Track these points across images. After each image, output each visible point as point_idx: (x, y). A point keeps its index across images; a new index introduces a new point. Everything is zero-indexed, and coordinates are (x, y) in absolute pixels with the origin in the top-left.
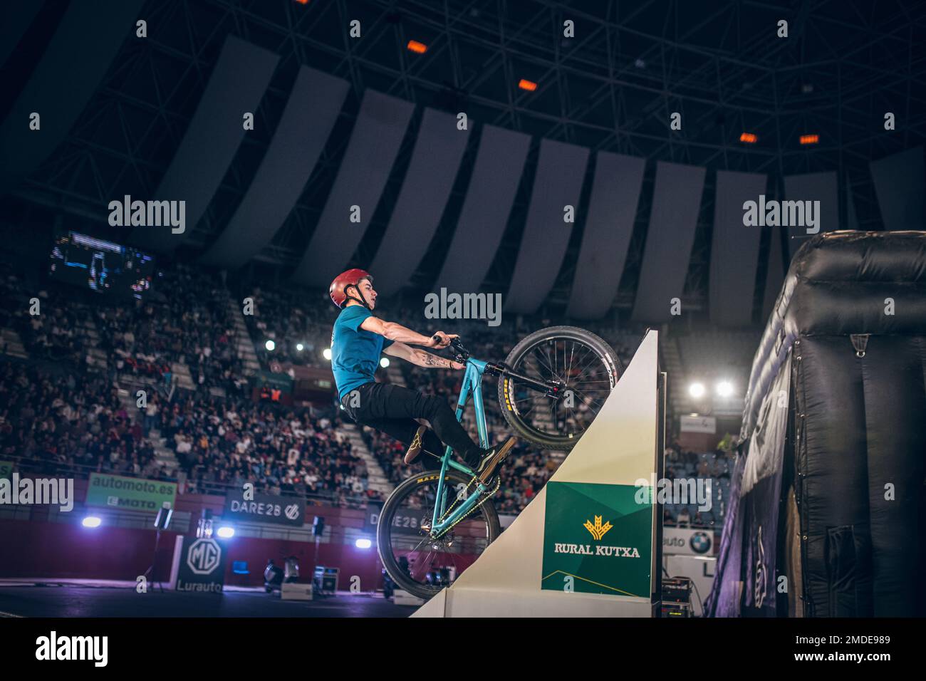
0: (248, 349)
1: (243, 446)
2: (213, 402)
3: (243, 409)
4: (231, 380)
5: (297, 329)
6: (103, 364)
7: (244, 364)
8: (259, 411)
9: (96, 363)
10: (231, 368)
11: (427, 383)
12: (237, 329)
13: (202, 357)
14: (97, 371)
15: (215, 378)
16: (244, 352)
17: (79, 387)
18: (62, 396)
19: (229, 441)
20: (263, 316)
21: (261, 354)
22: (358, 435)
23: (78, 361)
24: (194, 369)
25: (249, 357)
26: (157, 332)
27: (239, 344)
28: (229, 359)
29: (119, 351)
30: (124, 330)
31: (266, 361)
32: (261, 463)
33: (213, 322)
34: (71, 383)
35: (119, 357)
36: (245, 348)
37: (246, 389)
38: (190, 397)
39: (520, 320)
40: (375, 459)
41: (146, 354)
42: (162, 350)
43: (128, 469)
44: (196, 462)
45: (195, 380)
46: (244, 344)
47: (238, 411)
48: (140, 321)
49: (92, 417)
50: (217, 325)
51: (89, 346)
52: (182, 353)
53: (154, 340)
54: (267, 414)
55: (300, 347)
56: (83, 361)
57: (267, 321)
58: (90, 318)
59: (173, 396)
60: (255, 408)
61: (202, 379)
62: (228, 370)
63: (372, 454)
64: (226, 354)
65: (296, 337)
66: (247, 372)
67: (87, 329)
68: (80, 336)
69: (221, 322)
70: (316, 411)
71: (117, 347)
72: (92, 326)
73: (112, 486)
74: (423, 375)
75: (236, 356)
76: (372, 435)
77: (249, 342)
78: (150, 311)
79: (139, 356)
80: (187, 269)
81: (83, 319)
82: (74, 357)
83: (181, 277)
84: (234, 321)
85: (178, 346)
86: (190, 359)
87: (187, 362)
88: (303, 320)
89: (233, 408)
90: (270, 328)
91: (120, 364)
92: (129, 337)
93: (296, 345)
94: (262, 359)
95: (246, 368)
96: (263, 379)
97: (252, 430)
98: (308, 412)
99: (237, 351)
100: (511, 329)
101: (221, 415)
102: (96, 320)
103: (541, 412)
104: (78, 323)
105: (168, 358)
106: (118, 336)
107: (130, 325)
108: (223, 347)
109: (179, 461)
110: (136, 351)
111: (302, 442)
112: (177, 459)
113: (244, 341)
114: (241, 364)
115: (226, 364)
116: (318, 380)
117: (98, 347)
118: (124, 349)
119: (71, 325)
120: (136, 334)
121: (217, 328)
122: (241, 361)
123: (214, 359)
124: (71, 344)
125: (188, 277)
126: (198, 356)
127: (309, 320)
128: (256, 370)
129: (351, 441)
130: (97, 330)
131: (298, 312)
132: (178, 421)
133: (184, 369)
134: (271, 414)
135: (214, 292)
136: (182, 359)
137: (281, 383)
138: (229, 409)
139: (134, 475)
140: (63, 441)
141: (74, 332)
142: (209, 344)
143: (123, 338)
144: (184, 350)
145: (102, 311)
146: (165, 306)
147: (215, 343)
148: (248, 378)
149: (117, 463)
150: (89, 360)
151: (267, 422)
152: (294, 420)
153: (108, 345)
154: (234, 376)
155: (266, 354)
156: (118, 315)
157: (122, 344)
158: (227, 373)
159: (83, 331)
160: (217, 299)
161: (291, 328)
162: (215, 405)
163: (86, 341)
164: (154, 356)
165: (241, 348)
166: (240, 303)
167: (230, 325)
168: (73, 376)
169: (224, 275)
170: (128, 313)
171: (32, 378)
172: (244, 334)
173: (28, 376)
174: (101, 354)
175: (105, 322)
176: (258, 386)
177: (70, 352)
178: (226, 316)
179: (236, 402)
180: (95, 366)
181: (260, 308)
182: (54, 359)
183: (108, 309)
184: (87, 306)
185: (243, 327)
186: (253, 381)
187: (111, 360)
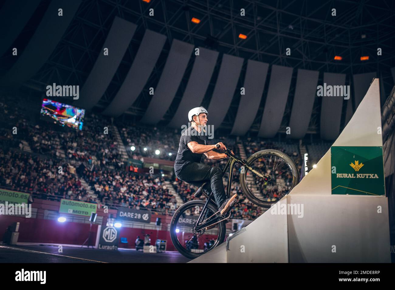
0: (124, 150)
1: (123, 189)
2: (109, 171)
4: (117, 163)
5: (144, 142)
6: (63, 156)
7: (122, 156)
8: (129, 176)
9: (60, 155)
10: (116, 158)
12: (118, 142)
13: (104, 154)
14: (61, 158)
15: (110, 162)
16: (122, 152)
17: (54, 164)
18: (47, 168)
19: (118, 187)
20: (129, 136)
21: (129, 152)
22: (171, 186)
23: (53, 154)
24: (101, 158)
25: (124, 153)
26: (85, 143)
27: (119, 148)
28: (116, 154)
29: (70, 151)
30: (72, 142)
31: (131, 155)
32: (131, 197)
33: (108, 139)
34: (51, 163)
35: (70, 153)
37: (123, 167)
38: (100, 169)
40: (179, 196)
41: (81, 152)
42: (87, 150)
43: (76, 198)
44: (104, 196)
45: (101, 162)
46: (121, 148)
47: (121, 175)
48: (78, 138)
49: (60, 177)
51: (57, 149)
53: (84, 146)
54: (132, 177)
55: (145, 149)
56: (55, 154)
57: (131, 138)
58: (57, 137)
59: (93, 168)
60: (128, 174)
61: (104, 162)
63: (178, 194)
64: (114, 152)
65: (143, 145)
66: (123, 160)
67: (56, 141)
68: (53, 144)
69: (112, 139)
70: (153, 175)
71: (69, 149)
72: (58, 140)
73: (70, 205)
75: (118, 153)
76: (177, 186)
77: (123, 147)
78: (82, 134)
79: (78, 153)
80: (97, 117)
81: (54, 137)
82: (51, 152)
83: (94, 120)
84: (117, 139)
85: (94, 149)
87: (97, 155)
88: (146, 138)
89: (118, 174)
90: (132, 142)
91: (70, 156)
92: (75, 145)
94: (129, 154)
95: (122, 158)
96: (130, 162)
97: (127, 183)
98: (150, 176)
99: (119, 151)
100: (234, 142)
101: (113, 177)
102: (60, 137)
104: (52, 139)
105: (90, 154)
106: (70, 144)
107: (75, 140)
108: (113, 149)
109: (97, 195)
110: (76, 151)
111: (148, 188)
113: (121, 147)
115: (114, 156)
116: (153, 163)
117: (61, 149)
118: (72, 150)
119: (49, 140)
120: (78, 143)
121: (110, 141)
122: (120, 155)
123: (109, 154)
124: (50, 147)
125: (97, 120)
126: (102, 153)
127: (148, 138)
128: (127, 159)
129: (168, 188)
130: (60, 142)
131: (144, 135)
132: (95, 179)
134: (134, 177)
136: (95, 154)
137: (138, 164)
138: (117, 174)
139: (79, 200)
141: (51, 142)
142: (107, 148)
143: (72, 145)
144: (97, 150)
145: (62, 134)
146: (88, 132)
147: (110, 147)
148: (124, 162)
149: (72, 195)
150: (58, 154)
151: (133, 180)
152: (144, 179)
153: (65, 148)
154: (118, 161)
155: (131, 152)
156: (69, 135)
157: (72, 148)
158: (114, 160)
159: (54, 142)
161: (141, 141)
162: (111, 173)
163: (56, 146)
164: (84, 152)
165: (120, 150)
166: (119, 131)
167: (115, 140)
168: (51, 160)
169: (112, 119)
170: (73, 135)
171: (35, 160)
172: (121, 144)
173: (33, 159)
174: (62, 152)
175: (63, 138)
176: (128, 165)
177: (49, 150)
178: (114, 136)
179: (119, 172)
180: (60, 157)
181: (128, 133)
182: (43, 153)
183: (64, 133)
184: (56, 132)
185: (121, 141)
186: (126, 163)
187: (67, 154)
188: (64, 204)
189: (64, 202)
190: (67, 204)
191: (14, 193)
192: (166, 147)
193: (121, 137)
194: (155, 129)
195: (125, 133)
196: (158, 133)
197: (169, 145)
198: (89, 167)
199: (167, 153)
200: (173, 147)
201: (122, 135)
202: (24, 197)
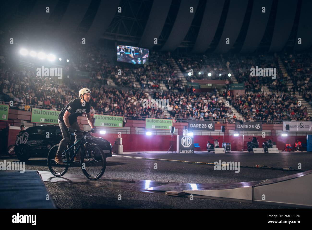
0: (183, 76)
1: (189, 106)
2: (176, 94)
3: (186, 95)
4: (179, 87)
5: (197, 68)
6: (139, 86)
7: (182, 81)
8: (191, 96)
9: (137, 86)
10: (178, 83)
11: (246, 80)
12: (177, 70)
14: (138, 89)
15: (174, 87)
16: (182, 78)
17: (134, 94)
18: (130, 96)
19: (184, 105)
20: (185, 65)
21: (187, 77)
22: (225, 100)
23: (131, 86)
24: (167, 85)
25: (183, 79)
26: (152, 74)
27: (179, 75)
28: (177, 80)
29: (143, 82)
30: (143, 75)
31: (189, 80)
32: (196, 112)
33: (169, 69)
34: (131, 92)
35: (144, 84)
36: (181, 76)
37: (185, 89)
38: (168, 93)
39: (275, 55)
40: (234, 107)
41: (151, 82)
42: (155, 80)
43: (156, 116)
44: (176, 113)
45: (168, 88)
46: (181, 75)
47: (184, 96)
48: (147, 72)
49: (141, 102)
50: (171, 70)
51: (133, 82)
52: (162, 80)
53: (152, 77)
54: (193, 96)
55: (200, 73)
56: (133, 87)
58: (132, 73)
59: (163, 93)
60: (189, 95)
61: (170, 88)
62: (177, 84)
63: (232, 106)
64: (176, 79)
65: (197, 70)
66: (184, 84)
67: (132, 76)
68: (130, 79)
70: (209, 93)
71: (142, 80)
72: (133, 75)
73: (153, 122)
74: (244, 78)
75: (179, 79)
76: (231, 99)
77: (182, 74)
78: (149, 68)
80: (157, 53)
81: (130, 73)
83: (156, 56)
84: (176, 68)
85: (160, 78)
86: (165, 82)
87: (164, 83)
88: (198, 64)
89: (183, 96)
90: (188, 69)
91: (144, 86)
92: (145, 77)
93: (198, 73)
94: (187, 79)
96: (190, 85)
97: (190, 101)
98: (207, 94)
99: (179, 77)
100: (273, 58)
101: (179, 98)
102: (133, 73)
103: (290, 86)
104: (128, 75)
105: (158, 82)
106: (142, 77)
107: (144, 73)
108: (174, 77)
109: (170, 113)
110: (147, 81)
111: (208, 104)
113: (180, 74)
114: (181, 82)
115: (176, 82)
116: (207, 84)
117: (136, 81)
118: (144, 81)
120: (147, 76)
121: (171, 71)
122: (181, 81)
124: (128, 81)
125: (158, 56)
126: (167, 81)
127: (200, 65)
128: (187, 83)
129: (224, 102)
130: (134, 76)
131: (196, 62)
133: (164, 85)
134: (195, 95)
135: (167, 60)
136: (162, 82)
137: (196, 86)
138: (181, 96)
139: (158, 118)
140: (135, 110)
141: (128, 78)
142: (170, 76)
144: (163, 79)
146: (153, 66)
147: (171, 76)
148: (184, 86)
149: (152, 115)
150: (135, 85)
151: (194, 98)
152: (203, 97)
153: (139, 81)
154: (180, 85)
155: (189, 77)
156: (139, 70)
157: (143, 79)
158: (177, 85)
159: (131, 77)
160: (169, 62)
163: (132, 80)
165: (180, 76)
166: (176, 62)
167: (175, 69)
168: (131, 90)
169: (169, 54)
170: (143, 70)
172: (180, 72)
173: (119, 92)
174: (137, 83)
175: (136, 73)
176: (189, 88)
177: (128, 84)
178: (173, 67)
179: (183, 93)
180: (137, 87)
181: (183, 63)
182: (125, 86)
183: (136, 69)
184: (130, 69)
185: (179, 70)
186: (186, 86)
187: (141, 84)
188: (148, 122)
189: (148, 120)
190: (150, 122)
191: (113, 118)
192: (215, 69)
193: (179, 66)
194: (204, 56)
195: (181, 63)
197: (217, 68)
198: (160, 93)
199: (217, 75)
200: (221, 69)
201: (179, 65)
202: (120, 119)
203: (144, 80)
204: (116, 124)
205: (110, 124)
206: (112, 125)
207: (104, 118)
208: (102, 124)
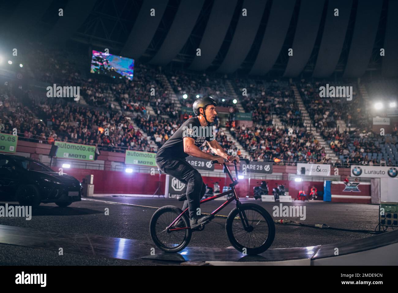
0: (176, 99)
2: (166, 121)
4: (171, 112)
5: (194, 89)
6: (118, 108)
7: (175, 105)
9: (115, 107)
10: (170, 107)
11: (254, 109)
12: (170, 91)
13: (157, 104)
14: (116, 110)
15: (164, 111)
16: (174, 100)
17: (112, 117)
18: (106, 120)
20: (179, 85)
22: (228, 132)
23: (108, 106)
24: (155, 108)
25: (176, 102)
26: (137, 93)
27: (171, 97)
28: (169, 103)
29: (123, 102)
30: (124, 93)
31: (184, 104)
33: (159, 88)
34: (108, 115)
35: (124, 105)
36: (174, 98)
37: (178, 116)
38: (156, 119)
39: (291, 81)
40: (238, 142)
41: (135, 102)
42: (140, 101)
43: (140, 148)
45: (156, 112)
46: (174, 97)
47: (177, 124)
48: (129, 89)
49: (120, 128)
50: (161, 89)
51: (111, 101)
52: (148, 102)
53: (136, 97)
56: (110, 107)
57: (181, 86)
58: (109, 89)
59: (149, 118)
61: (159, 112)
63: (236, 140)
64: (167, 101)
65: (195, 93)
66: (177, 108)
67: (109, 93)
68: (106, 96)
69: (163, 88)
71: (122, 100)
72: (111, 92)
73: (135, 155)
74: (251, 106)
75: (171, 102)
76: (235, 132)
77: (175, 96)
78: (133, 85)
79: (132, 104)
80: (145, 67)
81: (107, 90)
82: (106, 105)
83: (142, 70)
84: (168, 88)
85: (146, 99)
86: (153, 104)
87: (151, 105)
88: (196, 85)
89: (175, 123)
90: (183, 90)
91: (125, 107)
92: (126, 96)
93: (196, 96)
94: (182, 102)
95: (176, 107)
96: (185, 111)
99: (171, 100)
100: (287, 84)
101: (170, 126)
102: (111, 89)
103: (306, 120)
104: (105, 91)
105: (143, 104)
106: (122, 96)
107: (126, 91)
108: (165, 99)
109: (157, 145)
110: (130, 102)
112: (156, 145)
113: (173, 95)
114: (173, 105)
115: (167, 106)
117: (114, 101)
118: (125, 101)
119: (103, 93)
120: (129, 95)
121: (161, 91)
122: (173, 104)
123: (162, 104)
124: (104, 100)
125: (146, 70)
126: (155, 103)
127: (199, 86)
128: (181, 107)
129: (226, 135)
130: (113, 93)
131: (194, 82)
132: (153, 129)
133: (151, 108)
135: (157, 76)
136: (149, 104)
138: (173, 123)
139: (142, 151)
141: (104, 95)
142: (159, 97)
143: (124, 97)
144: (150, 100)
145: (114, 86)
146: (138, 82)
147: (162, 97)
148: (178, 111)
150: (112, 106)
153: (119, 100)
154: (172, 110)
155: (184, 101)
156: (120, 87)
157: (124, 99)
158: (168, 109)
159: (108, 95)
160: (159, 79)
161: (192, 89)
162: (167, 122)
163: (109, 99)
164: (138, 103)
165: (173, 98)
166: (168, 80)
167: (166, 90)
168: (108, 112)
169: (160, 68)
170: (124, 86)
171: (93, 113)
172: (173, 92)
173: (91, 113)
174: (116, 104)
175: (115, 90)
176: (183, 114)
177: (104, 103)
178: (164, 85)
179: (175, 120)
180: (115, 108)
181: (178, 81)
182: (99, 106)
183: (116, 85)
184: (107, 84)
185: (171, 90)
186: (180, 112)
187: (121, 105)
188: (129, 155)
189: (129, 153)
190: (131, 155)
191: (81, 147)
192: (218, 93)
193: (171, 85)
194: (204, 75)
195: (175, 81)
196: (208, 80)
197: (220, 91)
198: (145, 118)
199: (219, 100)
200: (225, 93)
201: (172, 84)
202: (91, 150)
203: (126, 99)
204: (85, 156)
205: (78, 155)
206: (80, 157)
207: (68, 147)
208: (65, 154)
